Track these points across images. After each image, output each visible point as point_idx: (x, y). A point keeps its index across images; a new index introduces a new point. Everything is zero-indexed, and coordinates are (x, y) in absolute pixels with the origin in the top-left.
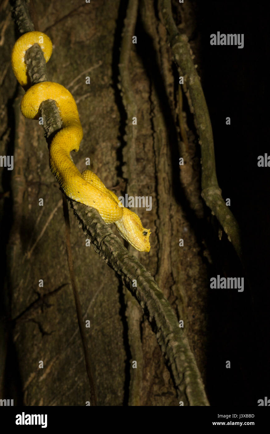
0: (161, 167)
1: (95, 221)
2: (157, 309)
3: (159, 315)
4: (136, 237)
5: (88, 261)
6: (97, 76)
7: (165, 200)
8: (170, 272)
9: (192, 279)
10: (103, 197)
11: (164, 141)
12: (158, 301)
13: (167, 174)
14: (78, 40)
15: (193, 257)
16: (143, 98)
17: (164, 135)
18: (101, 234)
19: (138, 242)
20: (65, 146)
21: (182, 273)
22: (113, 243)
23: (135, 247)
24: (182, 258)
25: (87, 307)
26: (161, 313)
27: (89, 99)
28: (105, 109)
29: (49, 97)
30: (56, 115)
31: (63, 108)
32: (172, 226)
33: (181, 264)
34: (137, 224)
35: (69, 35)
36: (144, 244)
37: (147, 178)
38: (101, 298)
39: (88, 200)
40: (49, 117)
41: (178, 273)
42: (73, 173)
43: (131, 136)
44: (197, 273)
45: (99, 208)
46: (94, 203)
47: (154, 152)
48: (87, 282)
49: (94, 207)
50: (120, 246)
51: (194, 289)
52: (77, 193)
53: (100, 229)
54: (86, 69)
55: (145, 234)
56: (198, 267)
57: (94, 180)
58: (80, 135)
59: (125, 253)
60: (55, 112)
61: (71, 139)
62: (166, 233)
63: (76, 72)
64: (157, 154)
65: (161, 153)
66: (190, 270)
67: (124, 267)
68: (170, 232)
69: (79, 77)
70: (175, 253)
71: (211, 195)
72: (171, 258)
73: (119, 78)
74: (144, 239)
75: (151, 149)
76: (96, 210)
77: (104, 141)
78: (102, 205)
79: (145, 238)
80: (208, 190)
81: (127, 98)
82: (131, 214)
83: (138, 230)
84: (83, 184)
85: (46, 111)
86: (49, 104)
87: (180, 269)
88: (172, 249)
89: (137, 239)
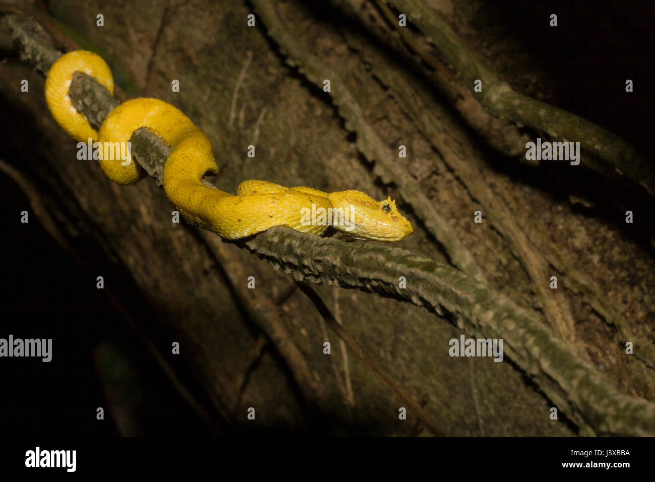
0: (430, 129)
1: (287, 242)
2: (435, 290)
3: (445, 294)
4: (377, 223)
5: (428, 342)
6: (258, 77)
7: (469, 170)
8: (547, 265)
9: (585, 251)
10: (278, 199)
11: (408, 90)
12: (431, 275)
13: (445, 131)
14: (198, 48)
15: (565, 220)
16: (340, 56)
17: (402, 81)
18: (304, 252)
19: (386, 227)
20: (185, 174)
21: (564, 253)
22: (327, 250)
23: (387, 239)
24: (549, 233)
25: (474, 408)
26: (445, 289)
27: (270, 116)
28: (300, 112)
29: (131, 128)
30: (156, 145)
31: (161, 129)
32: (504, 199)
33: (554, 241)
34: (365, 203)
35: (181, 50)
36: (396, 225)
37: (425, 161)
38: (482, 380)
39: (260, 220)
40: (148, 155)
41: (558, 257)
42: (213, 199)
43: (353, 118)
44: (586, 237)
45: (285, 220)
46: (273, 219)
47: (407, 117)
48: (448, 371)
49: (278, 224)
50: (338, 246)
51: (599, 262)
52: (238, 223)
53: (300, 246)
54: (236, 78)
55: (387, 208)
56: (582, 228)
57: (257, 188)
58: (203, 143)
59: (350, 249)
60: (152, 142)
61: (189, 159)
62: (502, 214)
63: (226, 93)
64: (412, 116)
65: (416, 109)
66: (574, 240)
67: (359, 270)
68: (506, 209)
69: (236, 96)
70: (533, 233)
71: (498, 101)
72: (534, 244)
73: (283, 51)
74: (392, 217)
75: (401, 116)
76: (283, 225)
77: (329, 158)
78: (286, 212)
79: (391, 214)
80: (488, 98)
81: (312, 70)
82: (345, 195)
83: (372, 212)
84: (236, 204)
85: (139, 151)
86: (138, 138)
87: (557, 249)
88: (527, 230)
89: (381, 225)
